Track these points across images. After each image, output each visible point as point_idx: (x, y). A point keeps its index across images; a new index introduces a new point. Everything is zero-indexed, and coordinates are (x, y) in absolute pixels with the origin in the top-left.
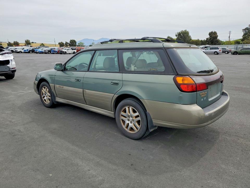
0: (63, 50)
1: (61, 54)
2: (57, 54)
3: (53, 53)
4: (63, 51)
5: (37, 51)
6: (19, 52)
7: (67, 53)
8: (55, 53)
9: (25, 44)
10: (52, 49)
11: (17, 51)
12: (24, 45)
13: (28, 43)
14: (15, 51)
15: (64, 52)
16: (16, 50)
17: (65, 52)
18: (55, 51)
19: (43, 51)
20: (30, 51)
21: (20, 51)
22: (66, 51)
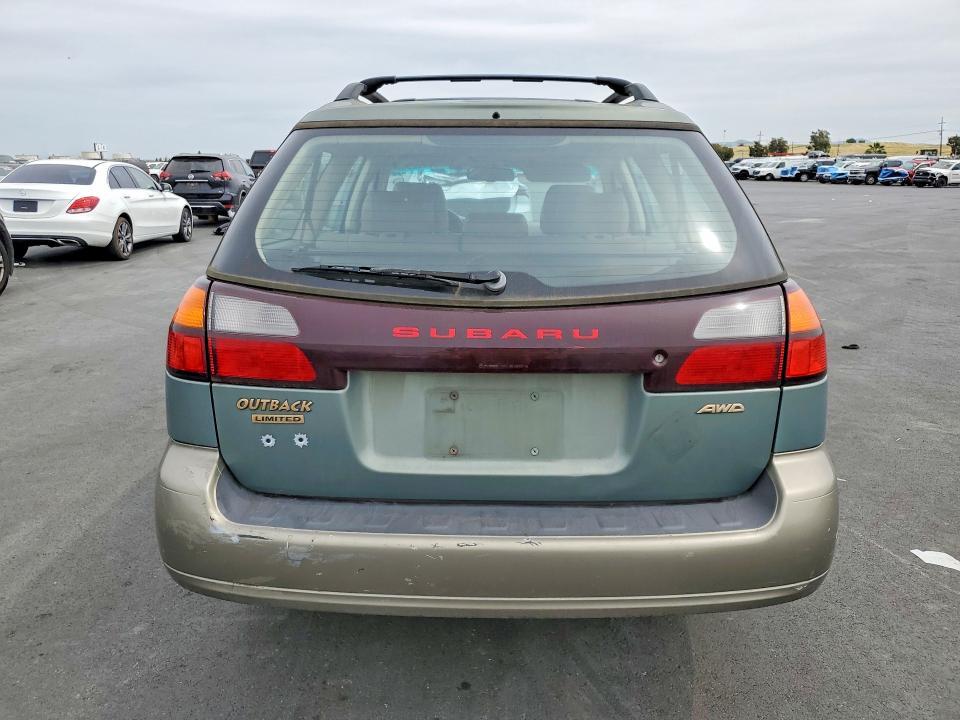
0: (933, 170)
1: (921, 185)
2: (902, 184)
3: (886, 184)
4: (933, 175)
5: (827, 174)
6: (763, 178)
7: (951, 180)
8: (895, 181)
9: (809, 148)
10: (886, 166)
11: (759, 172)
12: (805, 150)
13: (820, 143)
14: (755, 173)
15: (932, 179)
16: (757, 169)
17: (943, 177)
18: (898, 174)
19: (849, 174)
20: (802, 172)
21: (769, 174)
22: (945, 172)
